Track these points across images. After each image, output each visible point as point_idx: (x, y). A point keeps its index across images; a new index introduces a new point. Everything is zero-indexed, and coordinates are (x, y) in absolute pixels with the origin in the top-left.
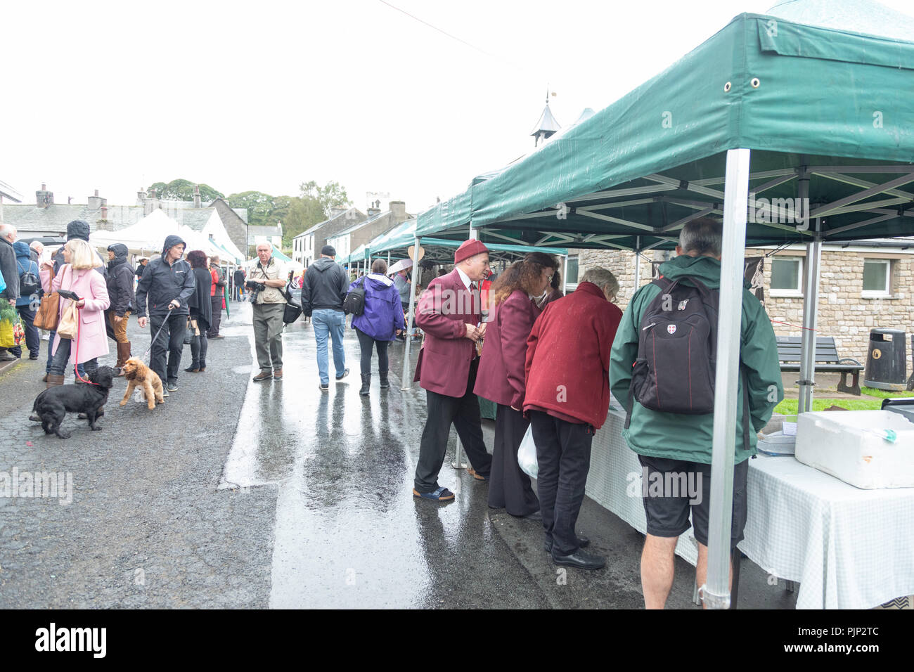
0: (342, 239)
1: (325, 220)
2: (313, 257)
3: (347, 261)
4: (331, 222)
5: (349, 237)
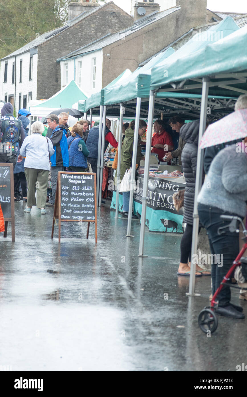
0: (87, 60)
1: (57, 27)
2: (35, 94)
3: (97, 103)
4: (67, 29)
5: (99, 56)
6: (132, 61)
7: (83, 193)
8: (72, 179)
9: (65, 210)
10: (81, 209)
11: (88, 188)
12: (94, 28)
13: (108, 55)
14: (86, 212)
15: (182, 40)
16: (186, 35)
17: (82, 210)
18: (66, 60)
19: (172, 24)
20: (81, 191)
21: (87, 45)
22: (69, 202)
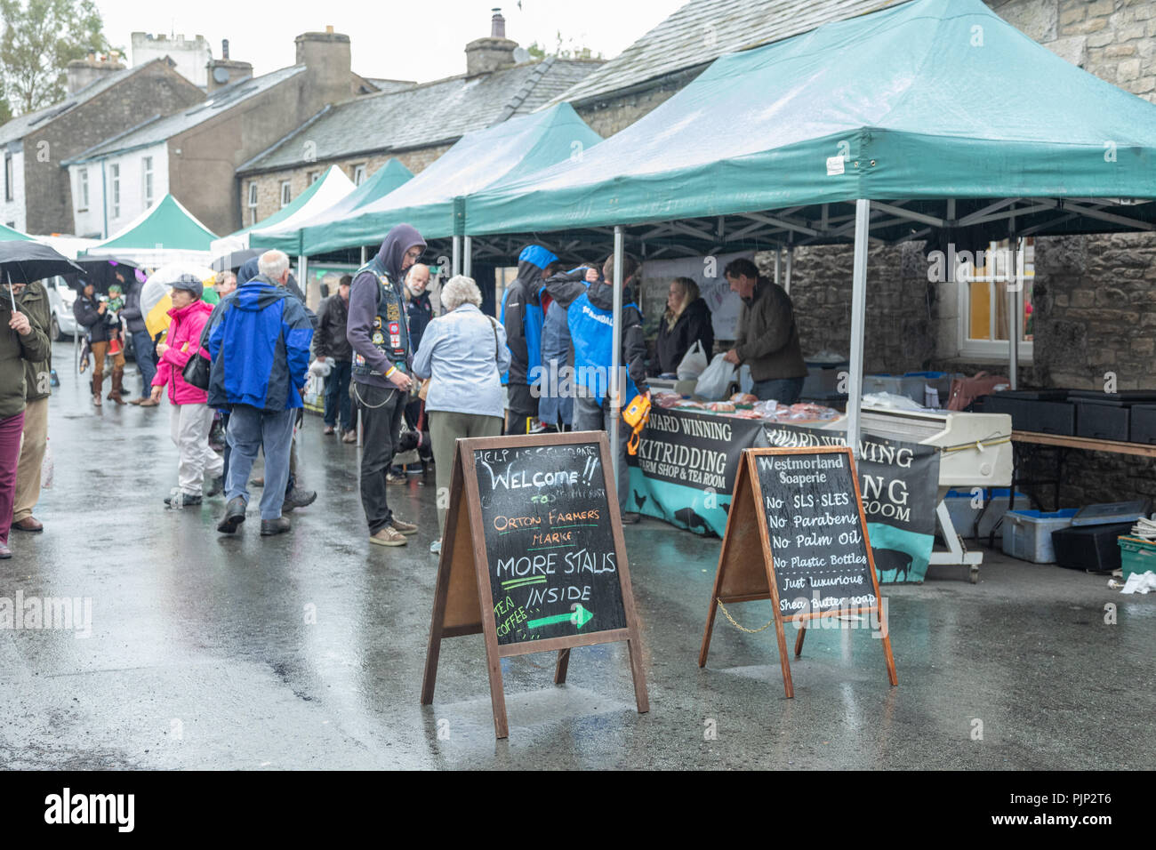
6: (223, 163)
7: (825, 516)
8: (789, 473)
9: (787, 580)
10: (829, 572)
11: (837, 499)
12: (128, 105)
13: (178, 151)
14: (845, 581)
15: (312, 125)
16: (317, 116)
17: (834, 576)
18: (84, 164)
19: (292, 96)
20: (818, 511)
21: (118, 137)
22: (793, 550)
